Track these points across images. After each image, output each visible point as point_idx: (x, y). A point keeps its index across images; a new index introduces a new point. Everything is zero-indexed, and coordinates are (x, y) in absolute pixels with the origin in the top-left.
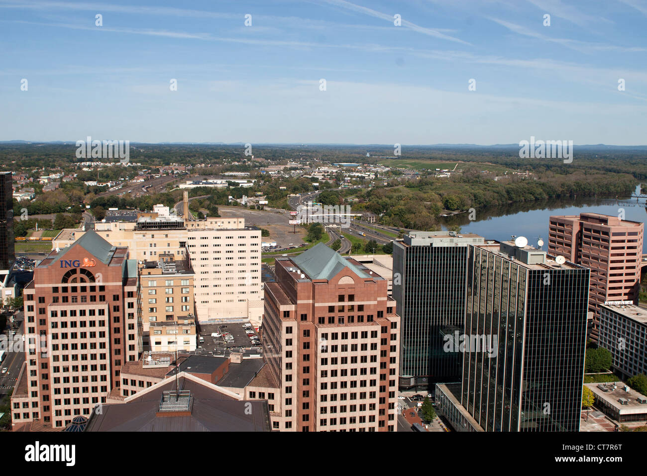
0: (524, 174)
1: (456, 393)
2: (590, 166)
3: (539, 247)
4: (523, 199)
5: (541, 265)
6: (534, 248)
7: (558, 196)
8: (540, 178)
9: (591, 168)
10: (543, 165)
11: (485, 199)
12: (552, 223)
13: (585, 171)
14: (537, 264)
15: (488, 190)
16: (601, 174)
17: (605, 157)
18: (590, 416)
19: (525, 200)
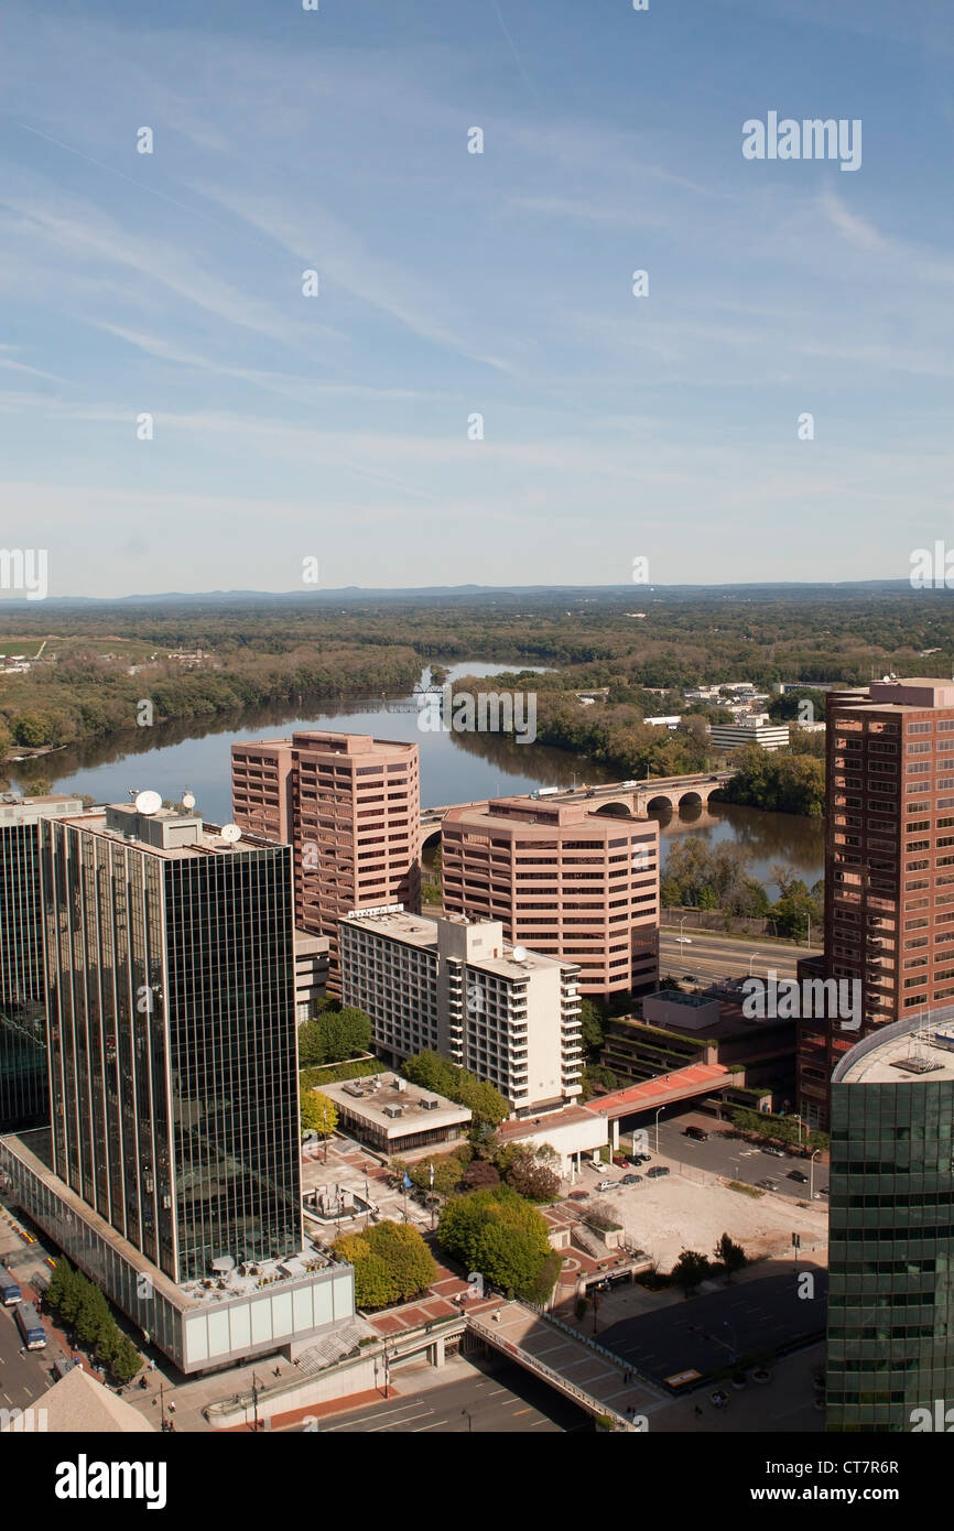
0: (194, 656)
1: (43, 1152)
2: (330, 633)
3: (187, 810)
4: (190, 710)
5: (192, 847)
6: (176, 813)
7: (266, 701)
8: (226, 665)
9: (331, 638)
10: (233, 637)
11: (106, 716)
12: (237, 757)
13: (321, 646)
14: (184, 846)
15: (114, 697)
16: (353, 649)
17: (361, 614)
18: (332, 1152)
19: (195, 713)
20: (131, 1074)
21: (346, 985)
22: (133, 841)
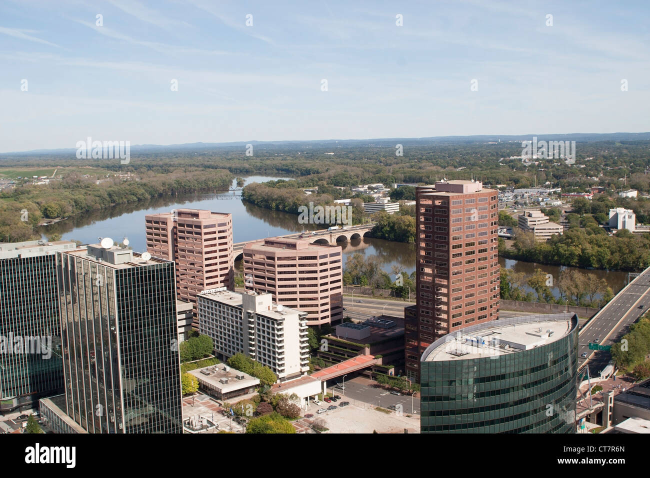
0: (127, 175)
1: (62, 405)
2: (189, 164)
4: (125, 200)
6: (120, 248)
7: (161, 195)
8: (141, 179)
9: (190, 166)
10: (145, 166)
11: (86, 204)
12: (148, 221)
13: (185, 169)
14: (124, 263)
15: (90, 195)
16: (200, 171)
17: (204, 154)
18: (196, 401)
19: (128, 201)
20: (102, 368)
21: (201, 324)
22: (100, 261)
